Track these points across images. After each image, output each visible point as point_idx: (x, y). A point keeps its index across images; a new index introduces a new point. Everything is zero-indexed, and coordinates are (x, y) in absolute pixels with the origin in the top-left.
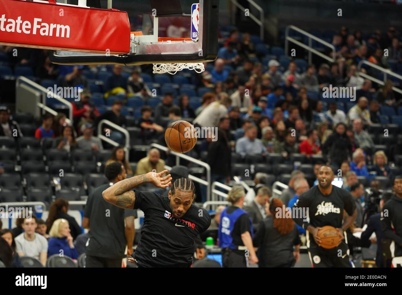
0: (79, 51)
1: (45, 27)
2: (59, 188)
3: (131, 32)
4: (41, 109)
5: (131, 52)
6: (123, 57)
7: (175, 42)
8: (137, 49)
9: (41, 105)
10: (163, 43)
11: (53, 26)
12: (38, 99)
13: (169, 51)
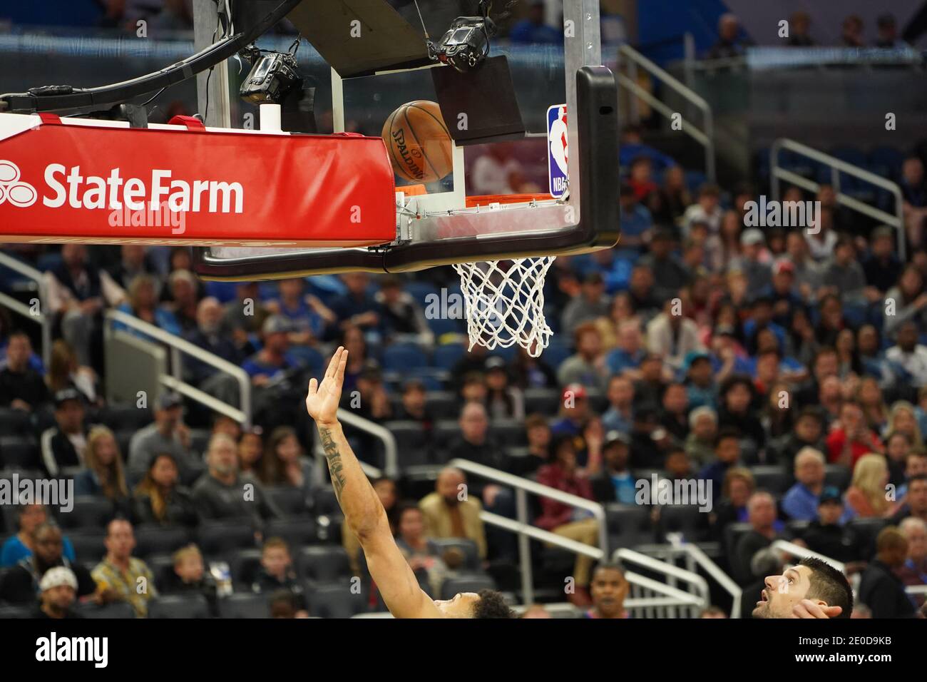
0: (269, 244)
1: (179, 189)
2: (226, 589)
3: (397, 188)
4: (170, 390)
5: (400, 237)
6: (380, 251)
7: (508, 205)
8: (413, 230)
9: (170, 381)
10: (479, 210)
11: (199, 186)
12: (161, 367)
13: (497, 229)
